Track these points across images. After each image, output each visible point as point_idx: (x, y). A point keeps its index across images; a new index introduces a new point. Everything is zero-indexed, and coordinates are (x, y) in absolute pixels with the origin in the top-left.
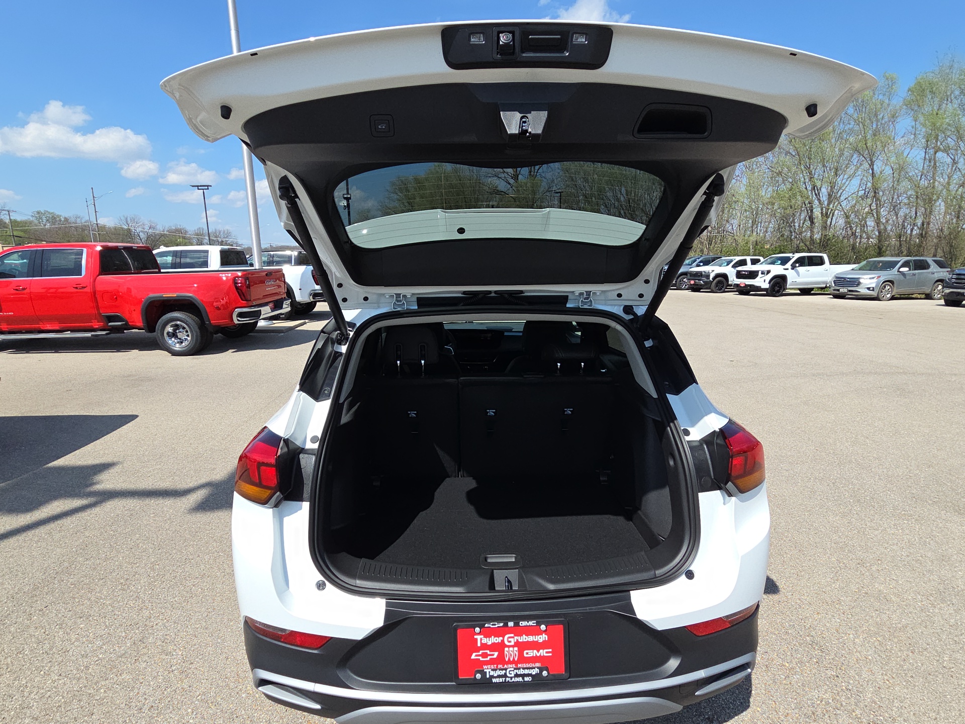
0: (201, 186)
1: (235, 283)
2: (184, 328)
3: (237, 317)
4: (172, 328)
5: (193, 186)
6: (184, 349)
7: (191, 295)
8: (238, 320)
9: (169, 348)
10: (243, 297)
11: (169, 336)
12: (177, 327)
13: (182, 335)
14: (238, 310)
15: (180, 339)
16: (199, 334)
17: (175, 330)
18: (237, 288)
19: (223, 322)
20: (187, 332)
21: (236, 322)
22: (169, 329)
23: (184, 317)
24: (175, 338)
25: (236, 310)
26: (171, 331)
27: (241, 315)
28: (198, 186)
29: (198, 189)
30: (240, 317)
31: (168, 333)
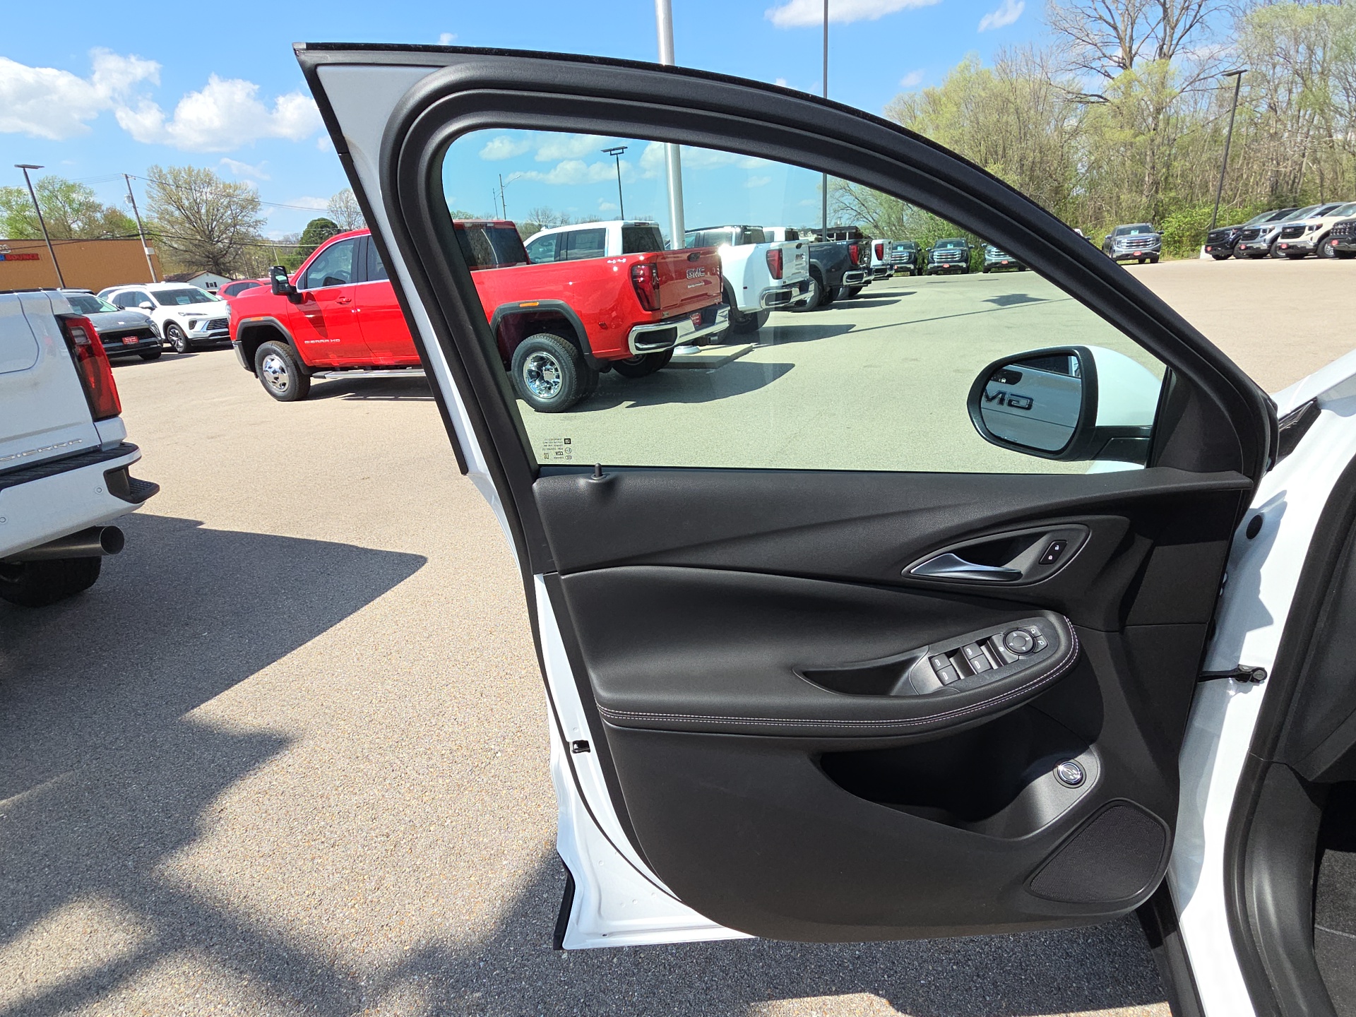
0: (614, 150)
1: (634, 277)
2: (552, 364)
3: (635, 342)
4: (535, 364)
5: (605, 151)
6: (552, 400)
7: (561, 302)
8: (638, 349)
9: (531, 397)
10: (646, 304)
11: (532, 377)
12: (542, 362)
13: (549, 375)
14: (638, 329)
15: (548, 382)
16: (574, 373)
17: (540, 367)
18: (636, 286)
19: (613, 352)
20: (556, 370)
21: (634, 352)
22: (531, 365)
23: (551, 344)
24: (540, 381)
25: (634, 329)
26: (533, 369)
27: (642, 338)
28: (610, 150)
29: (611, 154)
30: (639, 343)
31: (530, 372)
